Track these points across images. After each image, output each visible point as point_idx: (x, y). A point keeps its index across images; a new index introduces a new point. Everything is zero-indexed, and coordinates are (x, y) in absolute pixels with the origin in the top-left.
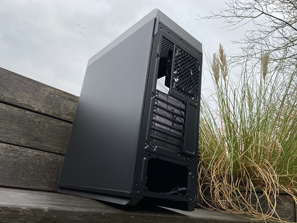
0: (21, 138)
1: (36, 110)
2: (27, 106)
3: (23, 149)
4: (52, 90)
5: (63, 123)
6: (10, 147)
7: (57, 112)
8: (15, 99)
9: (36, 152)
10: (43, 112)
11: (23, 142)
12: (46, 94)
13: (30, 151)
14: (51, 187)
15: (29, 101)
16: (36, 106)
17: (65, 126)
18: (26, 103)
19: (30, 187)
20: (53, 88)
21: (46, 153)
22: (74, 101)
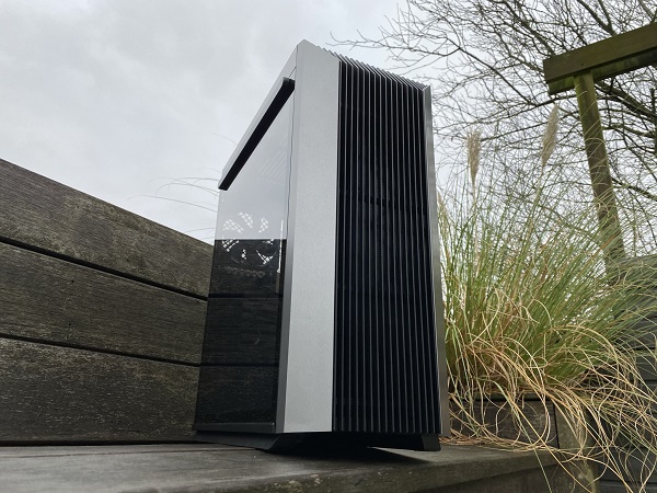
0: (38, 321)
1: (62, 251)
2: (40, 242)
3: (47, 350)
4: (89, 202)
5: (121, 282)
6: (19, 346)
7: (106, 256)
8: (13, 227)
9: (76, 354)
10: (77, 255)
11: (44, 331)
12: (78, 212)
13: (62, 351)
14: (116, 431)
15: (43, 231)
16: (59, 242)
17: (127, 288)
18: (39, 236)
19: (74, 437)
20: (90, 197)
21: (95, 355)
22: (137, 229)
